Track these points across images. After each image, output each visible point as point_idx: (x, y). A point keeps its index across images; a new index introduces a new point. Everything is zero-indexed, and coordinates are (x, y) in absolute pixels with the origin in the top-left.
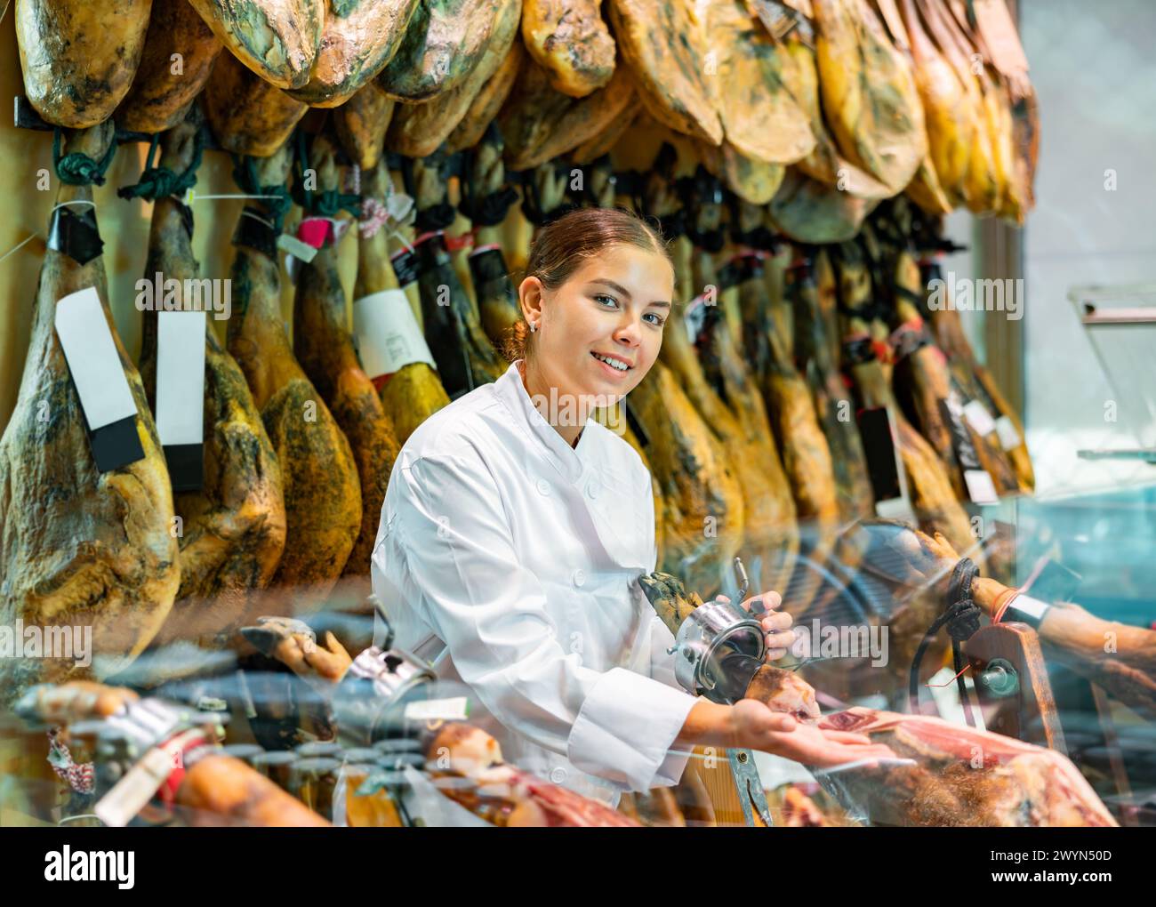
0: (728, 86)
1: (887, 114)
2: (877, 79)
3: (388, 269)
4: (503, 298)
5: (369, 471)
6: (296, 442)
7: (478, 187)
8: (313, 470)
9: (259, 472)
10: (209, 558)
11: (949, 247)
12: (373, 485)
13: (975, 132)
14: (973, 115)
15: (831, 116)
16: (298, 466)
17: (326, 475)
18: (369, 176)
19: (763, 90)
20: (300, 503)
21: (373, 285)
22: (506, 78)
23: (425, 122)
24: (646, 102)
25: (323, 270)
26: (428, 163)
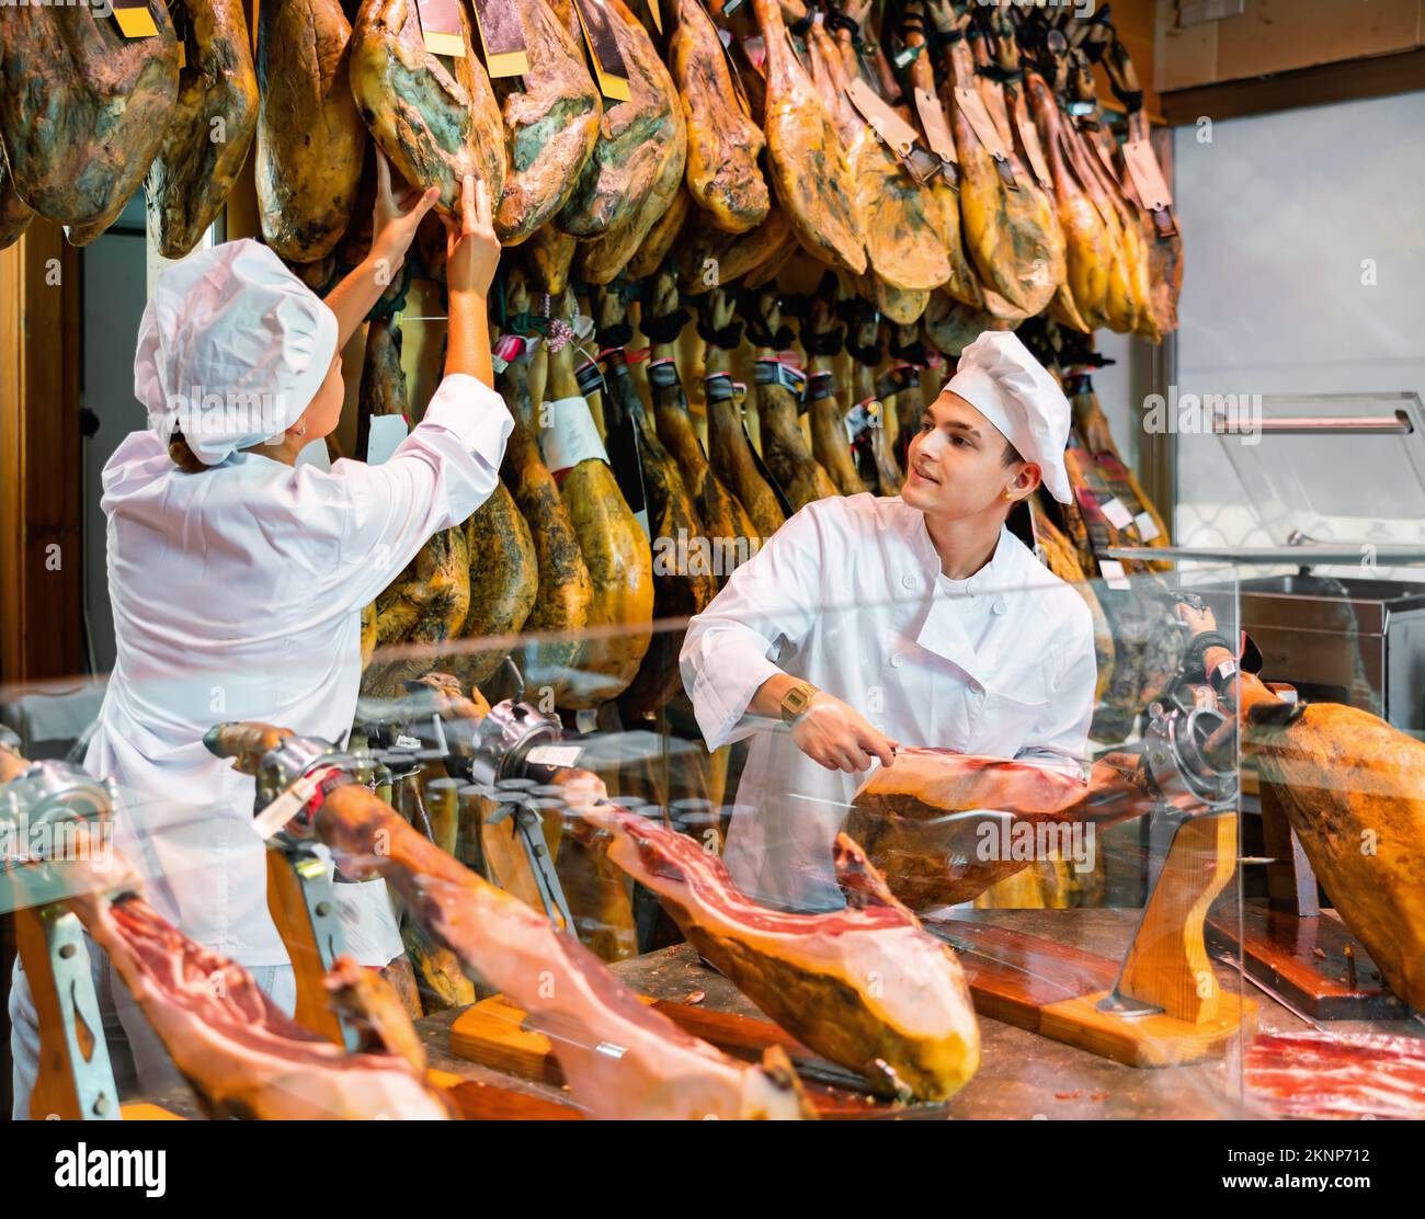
0: (874, 224)
1: (1026, 246)
2: (1018, 215)
3: (572, 379)
4: (675, 404)
5: (545, 550)
6: (482, 525)
7: (656, 309)
8: (496, 548)
9: (448, 550)
10: (404, 621)
11: (1099, 361)
12: (548, 562)
13: (1113, 260)
14: (1113, 246)
15: (972, 250)
16: (483, 544)
17: (507, 553)
18: (558, 300)
19: (907, 226)
20: (485, 575)
21: (559, 392)
22: (676, 218)
23: (603, 255)
24: (800, 240)
25: (515, 380)
26: (610, 291)
